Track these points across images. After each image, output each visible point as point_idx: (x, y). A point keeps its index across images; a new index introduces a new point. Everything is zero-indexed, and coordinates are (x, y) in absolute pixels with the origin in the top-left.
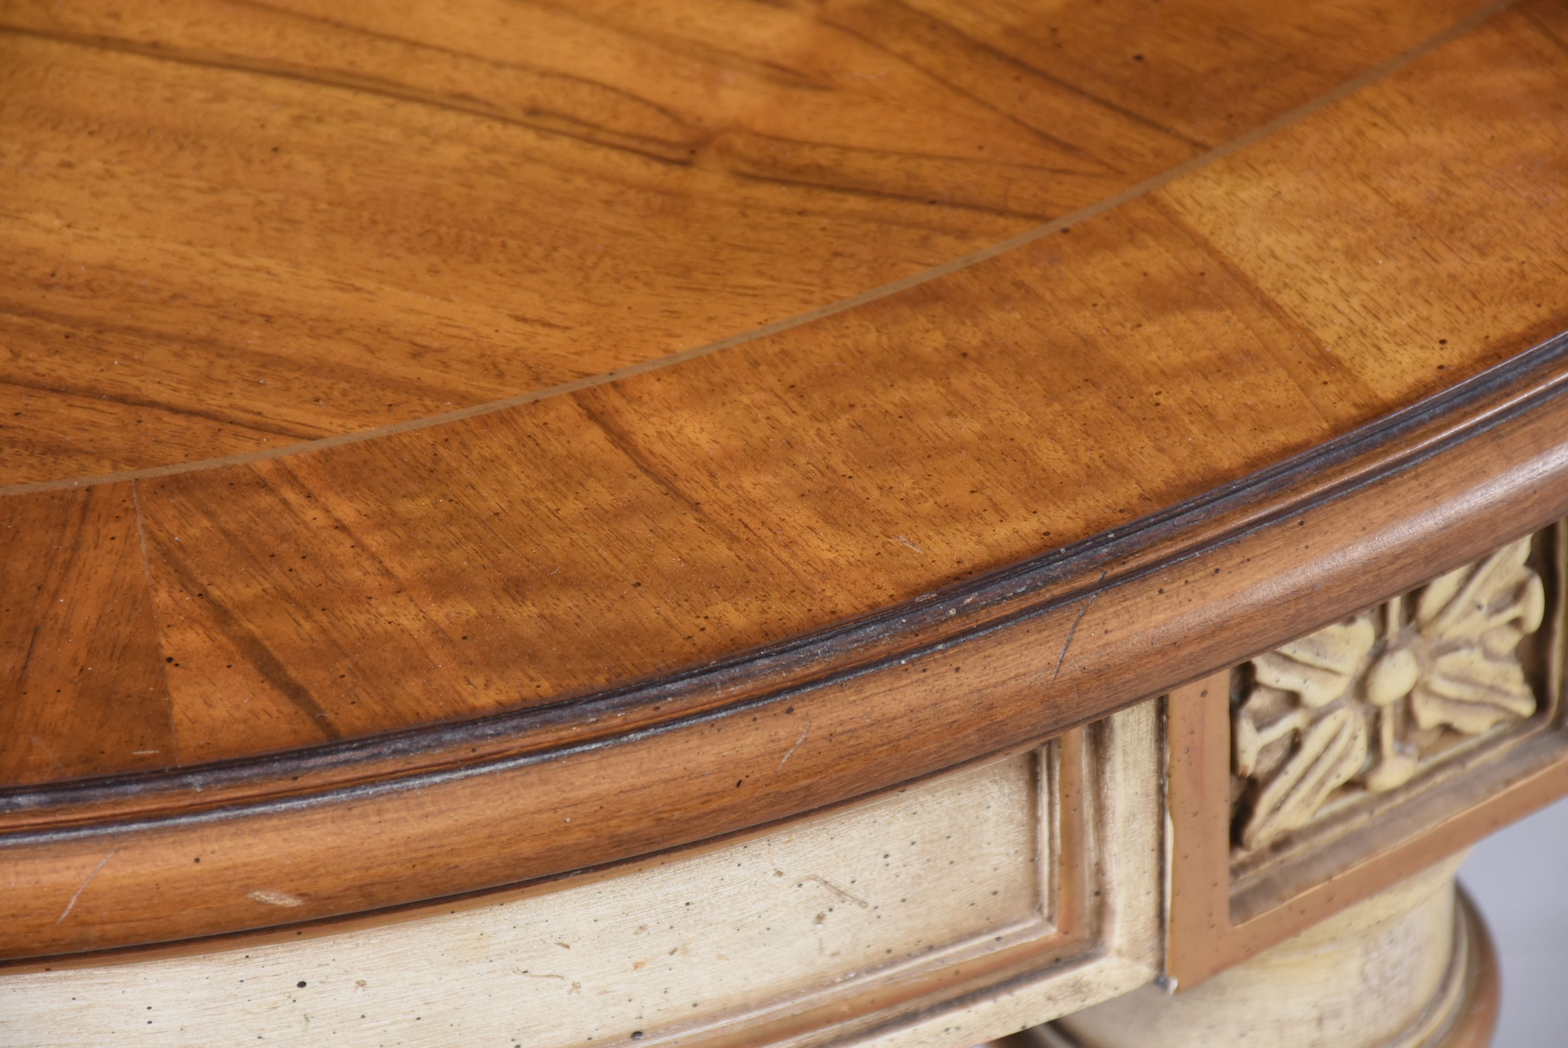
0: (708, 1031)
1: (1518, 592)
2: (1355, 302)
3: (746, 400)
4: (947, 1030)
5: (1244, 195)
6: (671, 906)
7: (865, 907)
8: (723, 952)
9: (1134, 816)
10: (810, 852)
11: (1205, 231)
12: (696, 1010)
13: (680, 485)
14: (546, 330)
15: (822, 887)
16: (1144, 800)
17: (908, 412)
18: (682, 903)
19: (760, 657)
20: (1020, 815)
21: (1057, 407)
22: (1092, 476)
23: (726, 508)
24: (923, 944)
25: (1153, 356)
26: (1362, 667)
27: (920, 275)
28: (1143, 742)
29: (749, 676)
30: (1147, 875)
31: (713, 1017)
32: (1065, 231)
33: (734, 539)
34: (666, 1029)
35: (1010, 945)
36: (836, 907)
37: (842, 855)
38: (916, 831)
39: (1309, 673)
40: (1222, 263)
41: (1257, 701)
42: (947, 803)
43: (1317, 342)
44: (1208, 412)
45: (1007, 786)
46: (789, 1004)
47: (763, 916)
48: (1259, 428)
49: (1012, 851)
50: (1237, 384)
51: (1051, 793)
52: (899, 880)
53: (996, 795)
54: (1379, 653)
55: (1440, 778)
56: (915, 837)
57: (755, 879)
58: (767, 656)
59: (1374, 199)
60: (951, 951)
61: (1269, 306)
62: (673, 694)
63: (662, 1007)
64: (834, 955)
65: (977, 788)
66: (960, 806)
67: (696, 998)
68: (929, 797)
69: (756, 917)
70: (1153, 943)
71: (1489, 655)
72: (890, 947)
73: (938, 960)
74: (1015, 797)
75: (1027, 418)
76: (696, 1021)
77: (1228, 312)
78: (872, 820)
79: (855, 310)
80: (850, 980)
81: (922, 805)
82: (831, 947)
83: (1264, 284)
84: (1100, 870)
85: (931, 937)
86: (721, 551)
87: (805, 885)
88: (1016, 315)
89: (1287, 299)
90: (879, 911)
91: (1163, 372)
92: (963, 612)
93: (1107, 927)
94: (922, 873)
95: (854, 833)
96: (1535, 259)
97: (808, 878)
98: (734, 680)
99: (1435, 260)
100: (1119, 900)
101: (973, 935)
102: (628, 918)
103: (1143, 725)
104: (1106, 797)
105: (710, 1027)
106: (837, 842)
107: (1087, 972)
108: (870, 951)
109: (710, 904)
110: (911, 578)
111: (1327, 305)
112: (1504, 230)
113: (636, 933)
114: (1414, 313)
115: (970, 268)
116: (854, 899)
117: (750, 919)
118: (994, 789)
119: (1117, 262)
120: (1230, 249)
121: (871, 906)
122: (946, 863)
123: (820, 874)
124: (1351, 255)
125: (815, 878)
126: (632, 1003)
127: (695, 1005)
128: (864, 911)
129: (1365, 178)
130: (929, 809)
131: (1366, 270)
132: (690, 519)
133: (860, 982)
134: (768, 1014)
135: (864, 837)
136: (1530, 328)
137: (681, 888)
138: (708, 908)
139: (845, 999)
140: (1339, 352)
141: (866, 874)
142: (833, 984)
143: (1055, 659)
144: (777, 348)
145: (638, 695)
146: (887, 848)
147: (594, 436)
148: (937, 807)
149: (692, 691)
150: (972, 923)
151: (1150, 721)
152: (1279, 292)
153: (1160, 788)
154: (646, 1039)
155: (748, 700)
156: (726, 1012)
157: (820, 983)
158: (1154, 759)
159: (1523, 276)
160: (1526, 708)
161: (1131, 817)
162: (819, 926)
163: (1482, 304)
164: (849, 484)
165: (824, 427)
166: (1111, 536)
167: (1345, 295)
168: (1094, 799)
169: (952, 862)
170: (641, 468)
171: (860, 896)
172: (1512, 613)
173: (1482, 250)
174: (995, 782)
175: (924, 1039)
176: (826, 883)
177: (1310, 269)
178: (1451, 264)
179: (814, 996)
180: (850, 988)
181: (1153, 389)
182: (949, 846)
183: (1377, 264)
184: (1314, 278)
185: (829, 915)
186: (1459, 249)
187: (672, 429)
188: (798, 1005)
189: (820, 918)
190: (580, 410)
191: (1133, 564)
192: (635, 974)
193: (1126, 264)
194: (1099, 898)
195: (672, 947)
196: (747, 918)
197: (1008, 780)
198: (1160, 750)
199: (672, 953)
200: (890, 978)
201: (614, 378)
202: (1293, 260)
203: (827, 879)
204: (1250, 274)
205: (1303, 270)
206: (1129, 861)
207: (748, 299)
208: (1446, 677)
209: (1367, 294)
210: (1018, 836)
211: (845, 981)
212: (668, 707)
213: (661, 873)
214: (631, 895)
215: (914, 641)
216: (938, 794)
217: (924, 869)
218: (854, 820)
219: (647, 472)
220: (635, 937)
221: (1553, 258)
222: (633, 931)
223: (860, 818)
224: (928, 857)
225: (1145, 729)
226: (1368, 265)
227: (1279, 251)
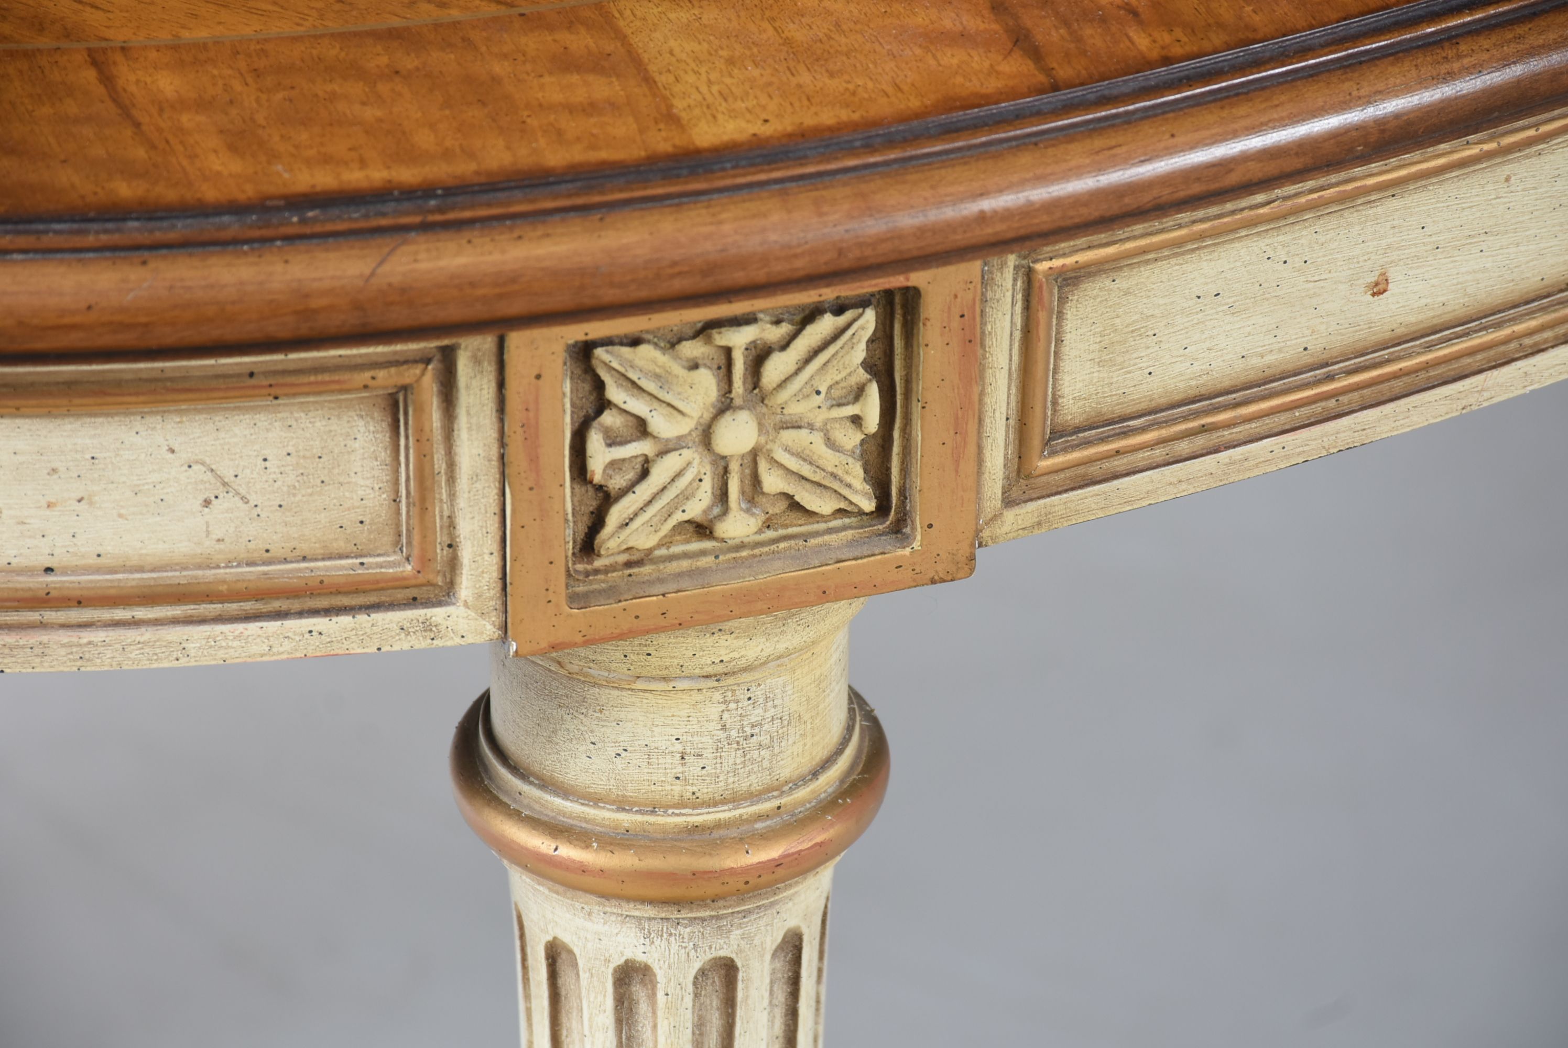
0: (107, 580)
1: (859, 393)
2: (715, 89)
3: (215, 72)
4: (310, 632)
5: (672, 16)
6: (78, 456)
7: (247, 503)
8: (123, 511)
9: (477, 476)
10: (199, 437)
11: (628, 31)
12: (99, 560)
13: (134, 112)
14: (93, 10)
15: (209, 473)
16: (486, 463)
17: (333, 97)
18: (88, 456)
19: (131, 219)
20: (383, 454)
21: (447, 112)
22: (447, 155)
23: (160, 130)
24: (297, 553)
25: (540, 95)
26: (707, 416)
27: (396, 22)
28: (485, 408)
29: (118, 230)
30: (489, 536)
31: (113, 571)
32: (522, 15)
33: (154, 147)
34: (73, 571)
35: (370, 571)
36: (221, 496)
37: (226, 447)
38: (291, 443)
39: (656, 404)
40: (629, 52)
41: (608, 418)
42: (318, 424)
43: (670, 107)
44: (560, 133)
45: (371, 423)
46: (177, 574)
47: (157, 487)
48: (593, 147)
49: (377, 487)
50: (593, 120)
51: (407, 437)
52: (276, 485)
53: (362, 429)
54: (725, 406)
55: (782, 545)
56: (290, 449)
57: (150, 450)
58: (137, 219)
59: (771, 31)
60: (320, 564)
61: (648, 80)
62: (56, 232)
63: (70, 550)
64: (218, 540)
65: (345, 418)
66: (331, 431)
67: (100, 550)
68: (303, 415)
69: (151, 486)
70: (497, 603)
71: (830, 443)
72: (268, 547)
73: (307, 568)
74: (379, 436)
75: (419, 114)
76: (98, 570)
77: (614, 79)
78: (253, 422)
79: (332, 35)
80: (232, 567)
81: (296, 420)
82: (217, 533)
83: (652, 68)
84: (451, 525)
85: (304, 548)
86: (141, 153)
87: (195, 467)
88: (452, 56)
89: (663, 79)
90: (258, 510)
91: (541, 105)
92: (303, 221)
93: (458, 580)
94: (297, 484)
95: (236, 430)
96: (870, 85)
97: (197, 462)
98: (106, 231)
99: (793, 74)
100: (466, 554)
101: (341, 557)
102: (42, 458)
103: (485, 392)
104: (455, 454)
105: (108, 577)
106: (222, 434)
107: (437, 614)
108: (251, 546)
109: (112, 463)
110: (272, 190)
111: (692, 86)
112: (858, 65)
113: (49, 474)
114: (755, 102)
115: (436, 24)
116: (238, 493)
117: (146, 487)
118: (361, 423)
119: (549, 38)
120: (640, 44)
121: (252, 503)
122: (319, 482)
123: (208, 461)
124: (730, 61)
125: (203, 464)
126: (45, 539)
127: (99, 556)
128: (246, 506)
129: (772, 20)
130: (302, 426)
131: (736, 71)
132: (128, 132)
133: (240, 570)
134: (158, 578)
135: (245, 436)
136: (838, 123)
137: (88, 441)
138: (110, 466)
139: (224, 582)
140: (683, 115)
141: (248, 471)
142: (218, 567)
143: (367, 271)
144: (258, 47)
145: (28, 227)
146: (266, 453)
147: (90, 74)
148: (310, 425)
149: (71, 232)
150: (340, 545)
151: (491, 390)
152: (660, 73)
153: (502, 457)
154: (56, 575)
155: (114, 248)
156: (125, 569)
157: (207, 564)
158: (496, 426)
159: (854, 94)
160: (868, 505)
161: (474, 478)
162: (206, 510)
163: (812, 104)
164: (260, 132)
165: (264, 97)
166: (439, 192)
167: (710, 83)
168: (446, 454)
169: (323, 482)
170: (110, 96)
171: (243, 492)
172: (851, 410)
173: (832, 75)
174: (362, 417)
175: (290, 634)
176: (212, 470)
177: (693, 65)
178: (805, 78)
179: (200, 573)
180: (231, 573)
181: (526, 113)
182: (320, 465)
183: (747, 69)
184: (693, 70)
185: (214, 501)
186: (815, 71)
187: (149, 80)
188: (185, 576)
189: (207, 503)
190: (88, 59)
191: (451, 216)
192: (48, 512)
193: (555, 41)
194: (451, 550)
195: (79, 497)
196: (143, 485)
197: (373, 418)
198: (501, 421)
199: (79, 501)
200: (265, 574)
201: (125, 45)
202: (684, 56)
203: (214, 467)
204: (646, 60)
205: (688, 64)
206: (473, 518)
207: (255, 16)
208: (787, 449)
209: (727, 85)
210: (385, 476)
211: (226, 567)
212: (48, 240)
213: (70, 423)
214: (46, 437)
215: (257, 233)
216: (311, 414)
217: (298, 481)
218: (236, 417)
219: (115, 101)
220: (48, 477)
221: (884, 87)
222: (46, 471)
223: (242, 417)
224: (302, 471)
225: (487, 396)
226: (740, 69)
227: (677, 51)
